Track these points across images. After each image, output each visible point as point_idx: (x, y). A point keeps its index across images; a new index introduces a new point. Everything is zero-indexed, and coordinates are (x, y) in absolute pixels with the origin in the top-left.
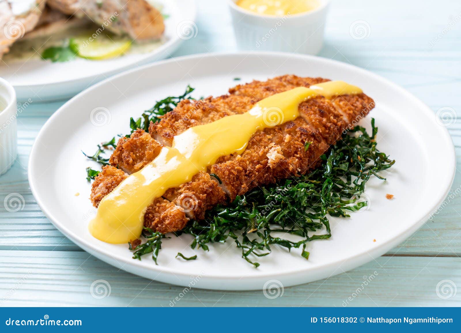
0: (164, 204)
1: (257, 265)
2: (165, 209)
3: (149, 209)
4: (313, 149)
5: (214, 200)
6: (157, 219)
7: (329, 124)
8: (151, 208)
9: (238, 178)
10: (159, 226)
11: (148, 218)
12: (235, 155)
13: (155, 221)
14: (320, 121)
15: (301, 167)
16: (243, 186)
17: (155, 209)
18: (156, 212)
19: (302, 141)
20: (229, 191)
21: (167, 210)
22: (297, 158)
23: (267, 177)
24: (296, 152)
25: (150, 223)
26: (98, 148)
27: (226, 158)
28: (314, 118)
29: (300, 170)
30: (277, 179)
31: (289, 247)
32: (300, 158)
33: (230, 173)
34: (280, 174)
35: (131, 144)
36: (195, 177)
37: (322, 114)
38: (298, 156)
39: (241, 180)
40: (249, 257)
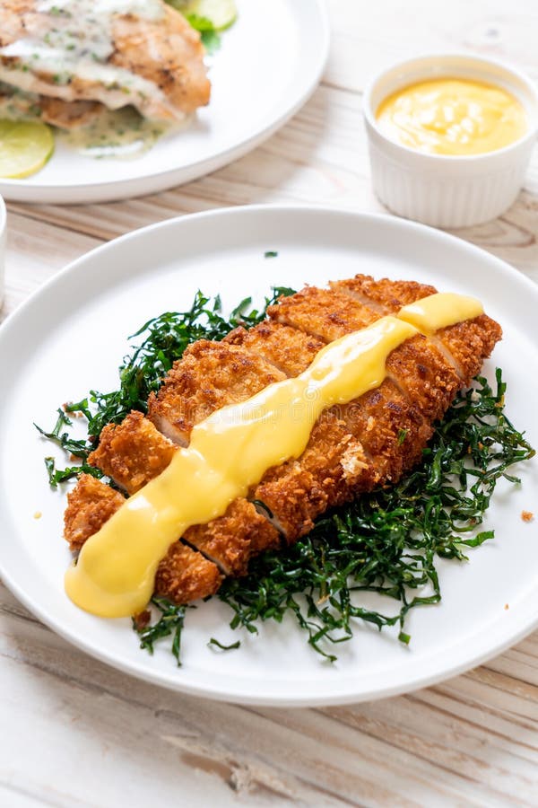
0: (184, 556)
1: (333, 659)
2: (186, 565)
3: (161, 566)
4: (410, 440)
5: (262, 544)
6: (176, 583)
7: (434, 392)
8: (165, 563)
9: (298, 508)
10: (180, 592)
11: (162, 579)
12: (290, 463)
13: (173, 586)
14: (421, 387)
15: (393, 473)
16: (306, 522)
17: (171, 563)
18: (173, 569)
19: (394, 429)
20: (285, 530)
21: (191, 567)
22: (386, 458)
23: (341, 496)
24: (384, 448)
25: (165, 588)
26: (58, 414)
27: (277, 471)
28: (411, 381)
29: (390, 478)
30: (355, 495)
31: (380, 624)
32: (391, 458)
33: (287, 502)
34: (360, 487)
35: (124, 442)
36: (231, 508)
37: (423, 374)
38: (388, 455)
39: (302, 511)
40: (319, 643)
